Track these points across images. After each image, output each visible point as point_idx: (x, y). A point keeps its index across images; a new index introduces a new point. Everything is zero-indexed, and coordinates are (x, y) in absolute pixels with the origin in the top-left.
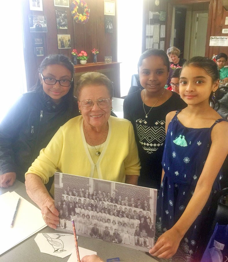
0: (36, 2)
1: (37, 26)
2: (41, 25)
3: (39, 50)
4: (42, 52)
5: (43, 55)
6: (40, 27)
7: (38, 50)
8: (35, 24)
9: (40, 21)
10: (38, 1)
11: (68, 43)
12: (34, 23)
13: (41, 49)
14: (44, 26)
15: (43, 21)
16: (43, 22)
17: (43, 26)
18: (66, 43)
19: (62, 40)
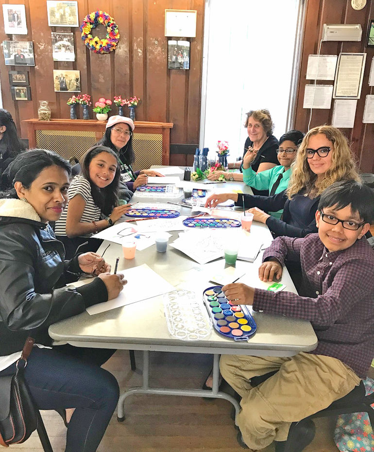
0: (14, 22)
1: (17, 56)
2: (23, 56)
3: (20, 91)
4: (25, 93)
5: (26, 99)
6: (22, 58)
7: (18, 91)
8: (14, 54)
9: (22, 50)
10: (19, 20)
11: (76, 84)
12: (11, 53)
13: (23, 89)
14: (29, 57)
15: (26, 49)
16: (28, 51)
17: (27, 56)
18: (71, 84)
19: (62, 78)
